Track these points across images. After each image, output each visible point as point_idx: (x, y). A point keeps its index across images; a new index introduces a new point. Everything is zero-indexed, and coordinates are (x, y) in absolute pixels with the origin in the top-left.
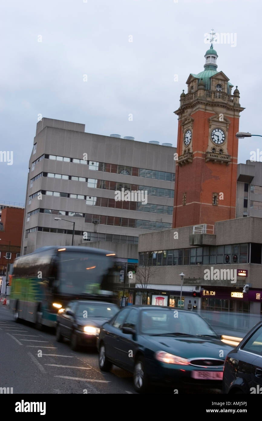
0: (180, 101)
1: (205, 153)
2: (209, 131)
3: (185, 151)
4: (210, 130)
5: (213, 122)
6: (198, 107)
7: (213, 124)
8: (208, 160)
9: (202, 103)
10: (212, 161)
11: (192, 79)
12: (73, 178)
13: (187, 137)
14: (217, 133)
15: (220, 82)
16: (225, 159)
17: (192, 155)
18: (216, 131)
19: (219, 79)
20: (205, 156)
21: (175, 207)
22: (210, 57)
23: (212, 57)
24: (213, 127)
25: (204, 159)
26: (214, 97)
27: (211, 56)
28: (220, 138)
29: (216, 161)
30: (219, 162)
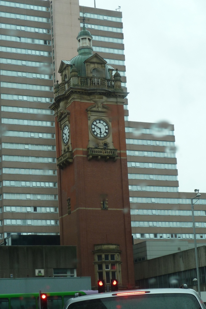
5: (92, 113)
7: (92, 115)
19: (94, 63)
26: (91, 84)
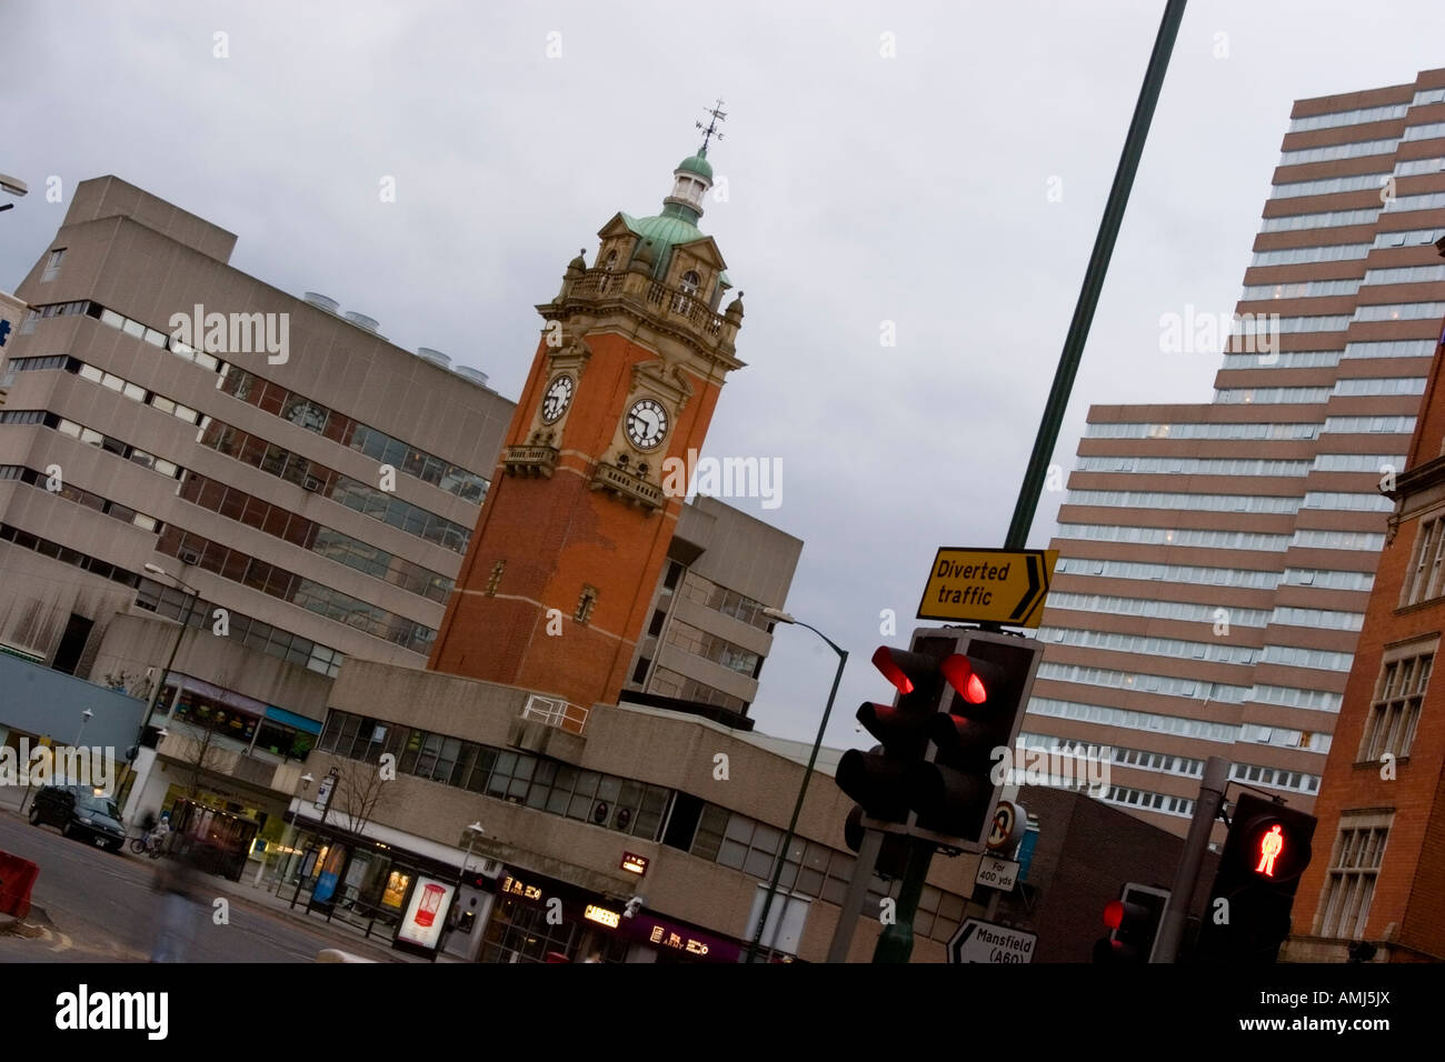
0: (565, 278)
1: (594, 463)
2: (627, 403)
3: (537, 436)
4: (630, 398)
6: (614, 320)
8: (599, 485)
9: (629, 313)
10: (609, 491)
11: (618, 231)
12: (158, 402)
13: (555, 395)
14: (646, 415)
15: (698, 268)
16: (648, 498)
17: (556, 457)
18: (645, 408)
20: (593, 471)
21: (460, 590)
22: (690, 179)
23: (696, 181)
24: (640, 392)
25: (589, 478)
27: (694, 178)
28: (652, 432)
29: (620, 494)
30: (629, 500)
